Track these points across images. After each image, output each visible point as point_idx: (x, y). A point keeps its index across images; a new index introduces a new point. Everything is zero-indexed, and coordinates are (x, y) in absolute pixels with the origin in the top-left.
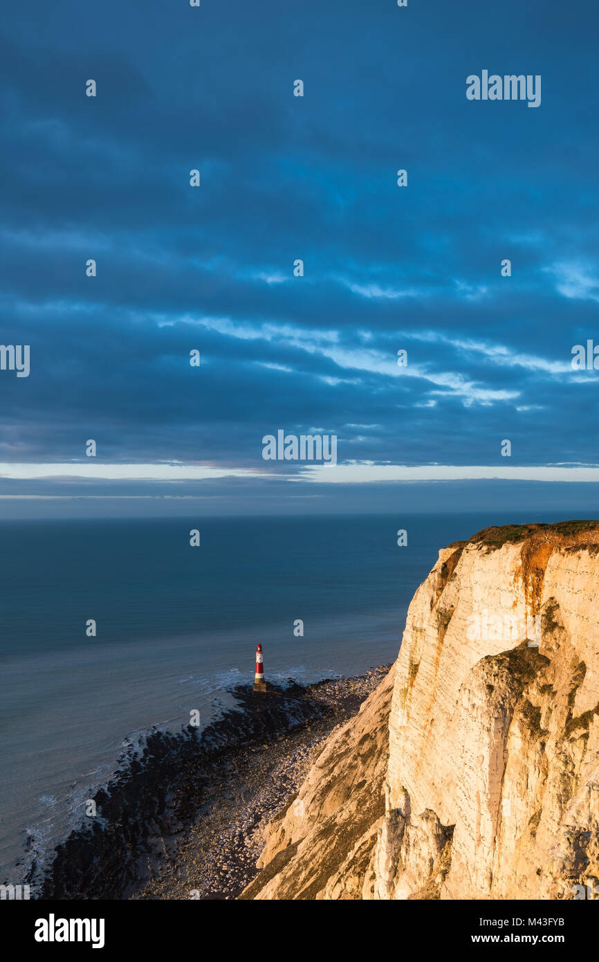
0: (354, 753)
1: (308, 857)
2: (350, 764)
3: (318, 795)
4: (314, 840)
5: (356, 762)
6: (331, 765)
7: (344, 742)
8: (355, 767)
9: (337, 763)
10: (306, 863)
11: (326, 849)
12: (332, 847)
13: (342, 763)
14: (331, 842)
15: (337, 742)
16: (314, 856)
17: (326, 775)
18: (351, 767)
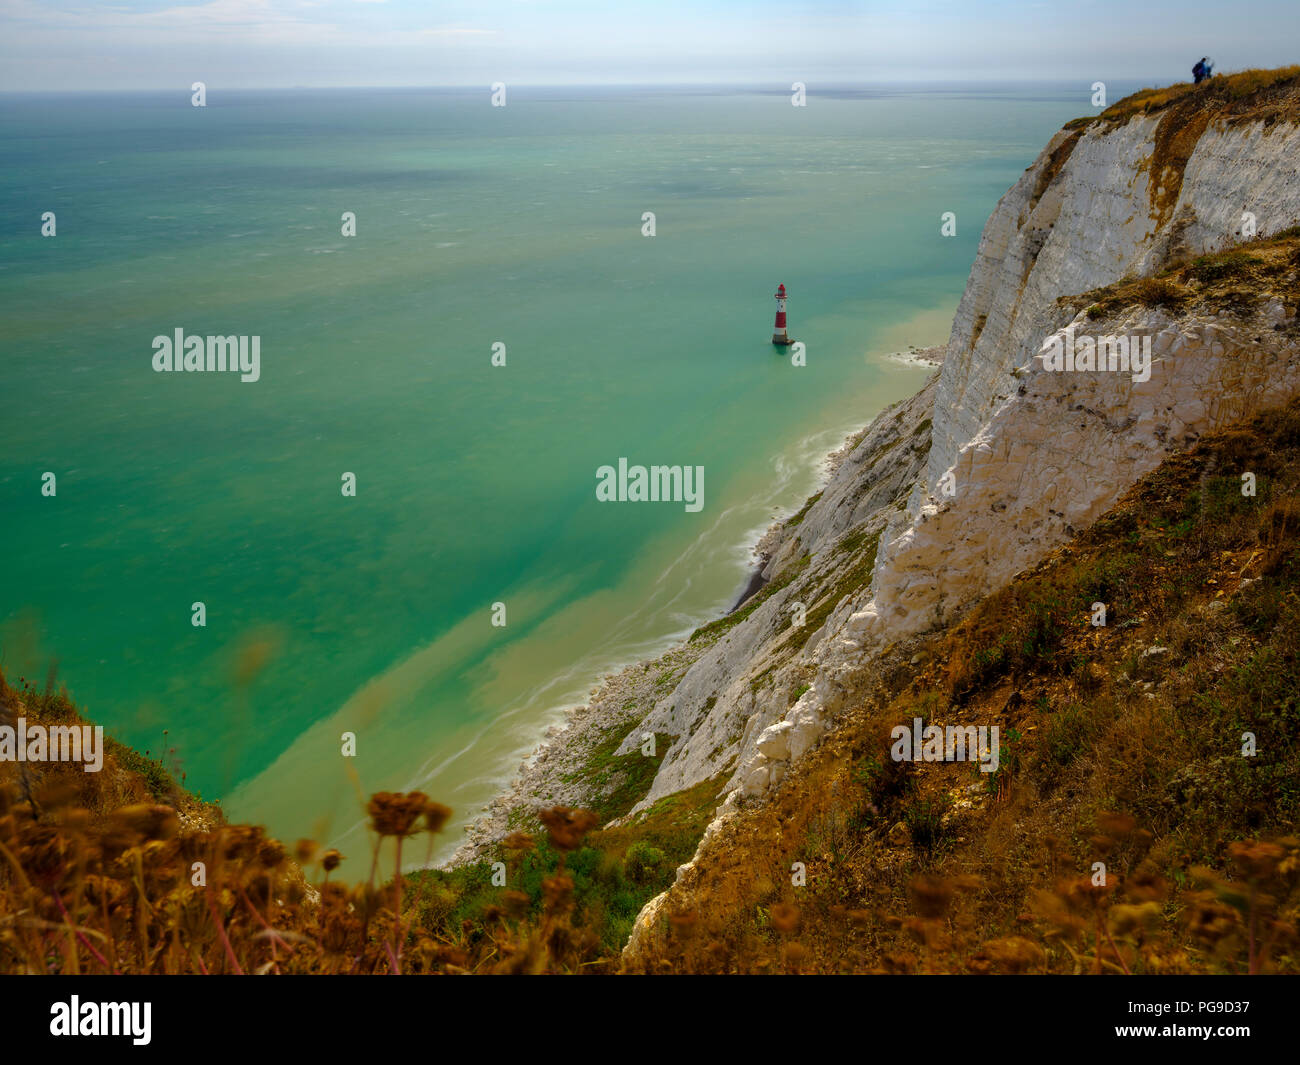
0: (905, 445)
1: (822, 572)
2: (899, 459)
3: (849, 497)
4: (834, 552)
5: (907, 457)
6: (872, 459)
7: (893, 429)
8: (905, 464)
9: (880, 457)
10: (819, 580)
11: (848, 564)
12: (857, 562)
13: (887, 457)
14: (856, 556)
15: (882, 429)
16: (829, 572)
17: (862, 473)
18: (900, 463)
